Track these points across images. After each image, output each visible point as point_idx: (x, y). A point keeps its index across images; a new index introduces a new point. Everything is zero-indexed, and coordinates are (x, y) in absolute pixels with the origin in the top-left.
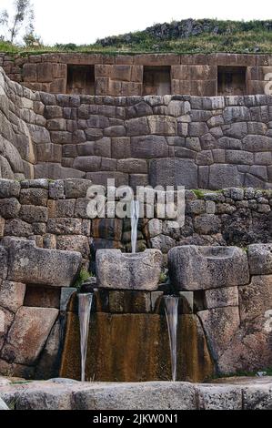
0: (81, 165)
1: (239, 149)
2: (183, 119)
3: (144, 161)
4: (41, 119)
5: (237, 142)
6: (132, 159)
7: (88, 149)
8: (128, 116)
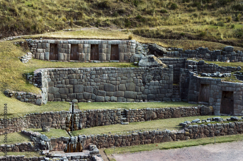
0: (58, 87)
1: (93, 82)
2: (81, 75)
3: (72, 85)
4: (49, 76)
5: (93, 80)
6: (70, 85)
7: (60, 83)
8: (68, 74)
